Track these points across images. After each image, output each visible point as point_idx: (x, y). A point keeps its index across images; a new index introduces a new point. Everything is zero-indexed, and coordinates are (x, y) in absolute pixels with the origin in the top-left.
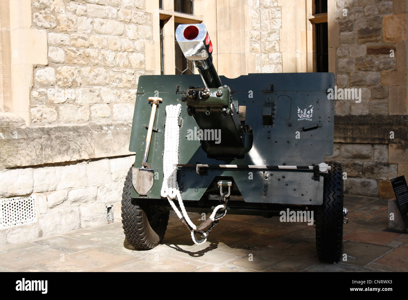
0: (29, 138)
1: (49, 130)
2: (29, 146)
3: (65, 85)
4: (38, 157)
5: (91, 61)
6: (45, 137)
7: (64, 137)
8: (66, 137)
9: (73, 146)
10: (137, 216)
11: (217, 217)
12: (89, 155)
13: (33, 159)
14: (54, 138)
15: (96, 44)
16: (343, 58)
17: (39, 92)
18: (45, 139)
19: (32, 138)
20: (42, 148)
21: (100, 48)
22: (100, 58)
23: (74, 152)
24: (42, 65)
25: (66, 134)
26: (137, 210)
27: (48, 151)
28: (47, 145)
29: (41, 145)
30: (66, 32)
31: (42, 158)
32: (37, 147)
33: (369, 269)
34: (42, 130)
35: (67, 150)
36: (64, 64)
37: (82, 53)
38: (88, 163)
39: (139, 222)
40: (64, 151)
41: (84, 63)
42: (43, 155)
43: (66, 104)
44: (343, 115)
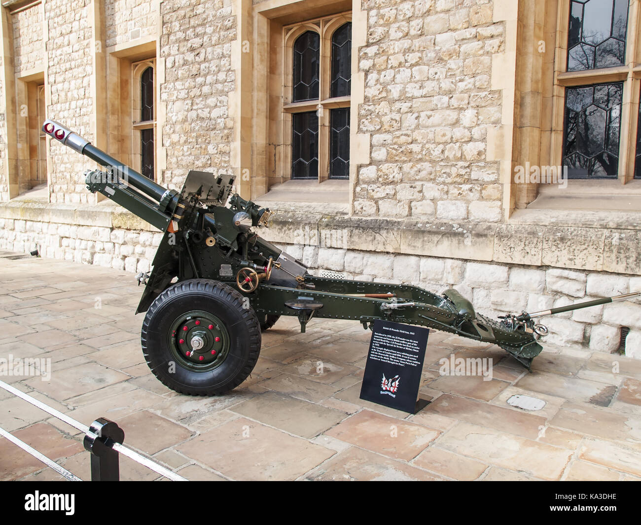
3: (385, 182)
5: (413, 157)
15: (420, 139)
17: (362, 188)
21: (425, 142)
22: (424, 153)
24: (365, 165)
30: (389, 132)
36: (386, 162)
37: (404, 150)
38: (394, 256)
41: (406, 159)
43: (385, 199)
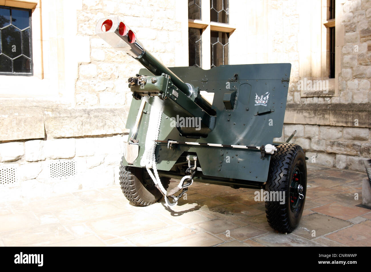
0: (72, 116)
1: (90, 110)
2: (71, 122)
3: (104, 78)
4: (80, 131)
6: (85, 116)
7: (101, 116)
8: (103, 116)
9: (108, 122)
10: (129, 179)
11: (184, 186)
12: (122, 130)
13: (75, 132)
14: (93, 117)
16: (348, 54)
17: (83, 83)
18: (85, 118)
19: (74, 116)
20: (82, 124)
23: (109, 127)
24: (86, 63)
25: (103, 114)
26: (130, 175)
27: (87, 126)
28: (86, 122)
29: (82, 122)
31: (83, 131)
32: (79, 123)
33: (314, 244)
34: (85, 111)
35: (104, 126)
36: (104, 62)
38: (122, 136)
39: (132, 184)
40: (101, 126)
42: (84, 130)
43: (106, 91)
44: (346, 103)
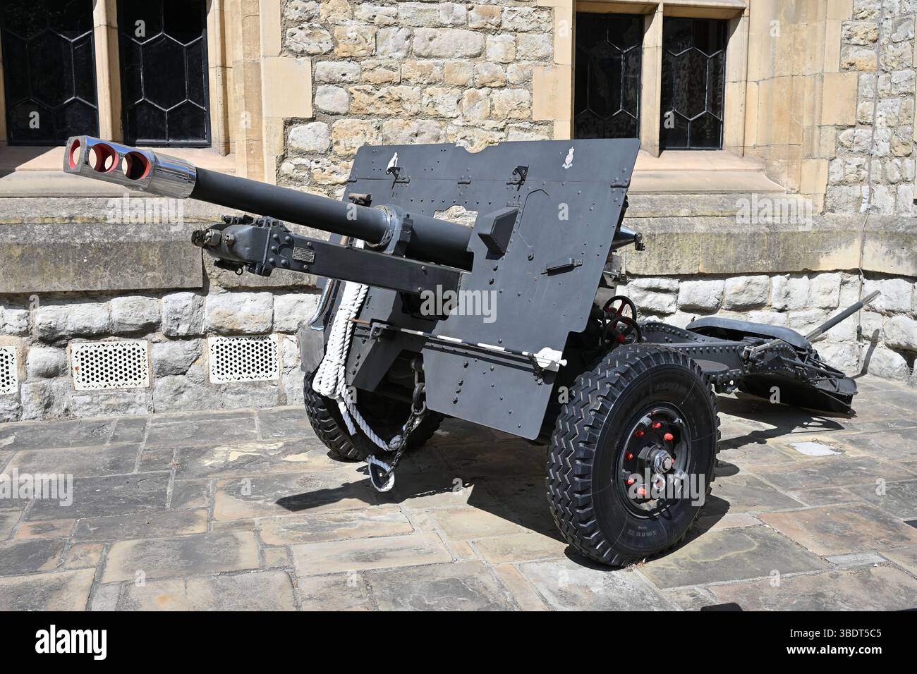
5: (404, 109)
15: (415, 76)
17: (295, 165)
21: (425, 82)
22: (425, 101)
24: (302, 119)
30: (352, 58)
36: (348, 115)
37: (385, 95)
41: (389, 112)
